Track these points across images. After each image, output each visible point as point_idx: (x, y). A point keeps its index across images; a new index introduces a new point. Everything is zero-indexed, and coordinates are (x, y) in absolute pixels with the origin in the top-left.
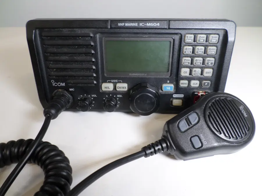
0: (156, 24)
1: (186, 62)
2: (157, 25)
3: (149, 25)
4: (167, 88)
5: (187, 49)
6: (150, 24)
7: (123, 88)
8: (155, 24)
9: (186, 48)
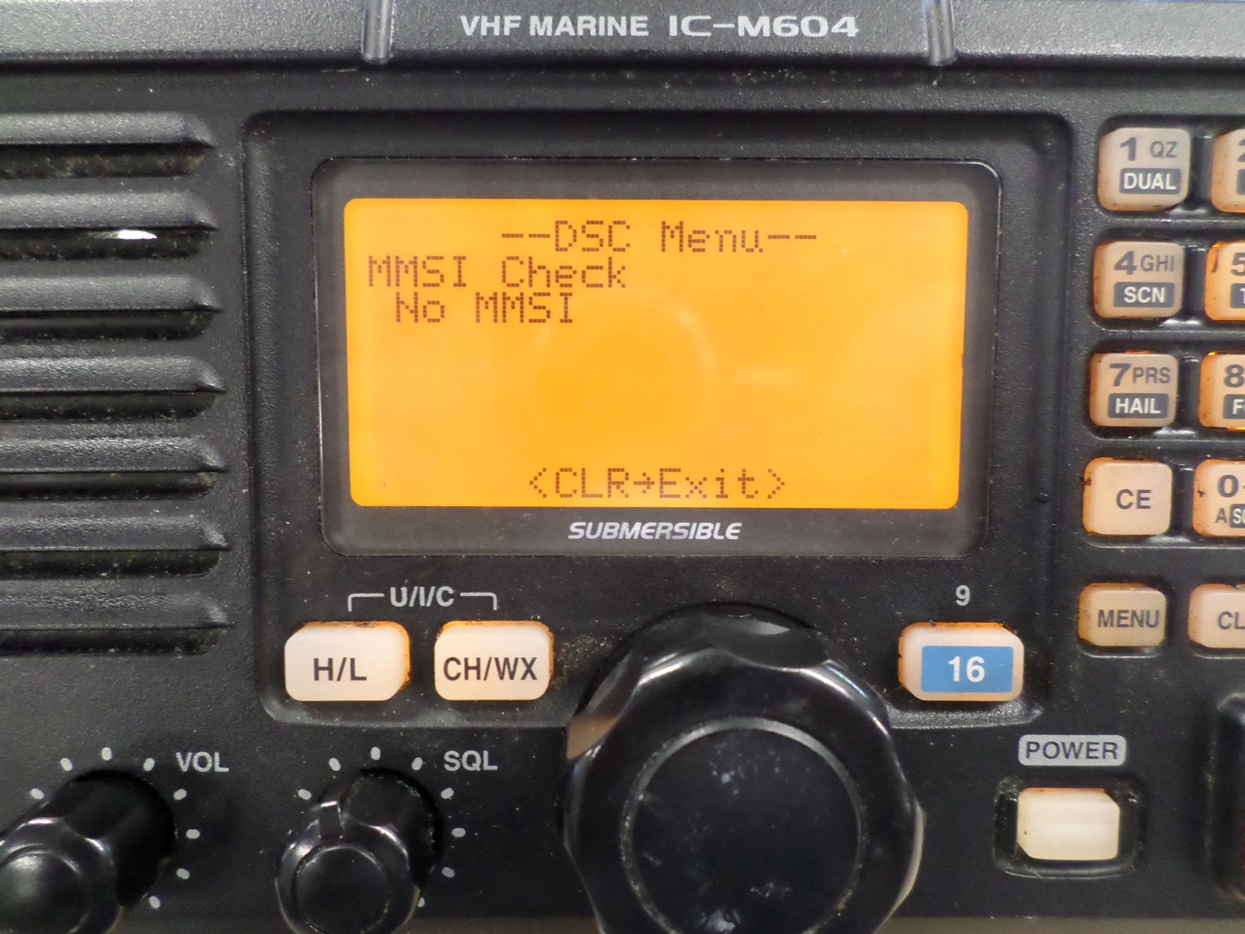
0: (823, 22)
1: (1132, 397)
2: (836, 29)
3: (754, 32)
4: (956, 662)
5: (1131, 269)
6: (764, 21)
7: (506, 669)
8: (814, 26)
9: (1130, 255)
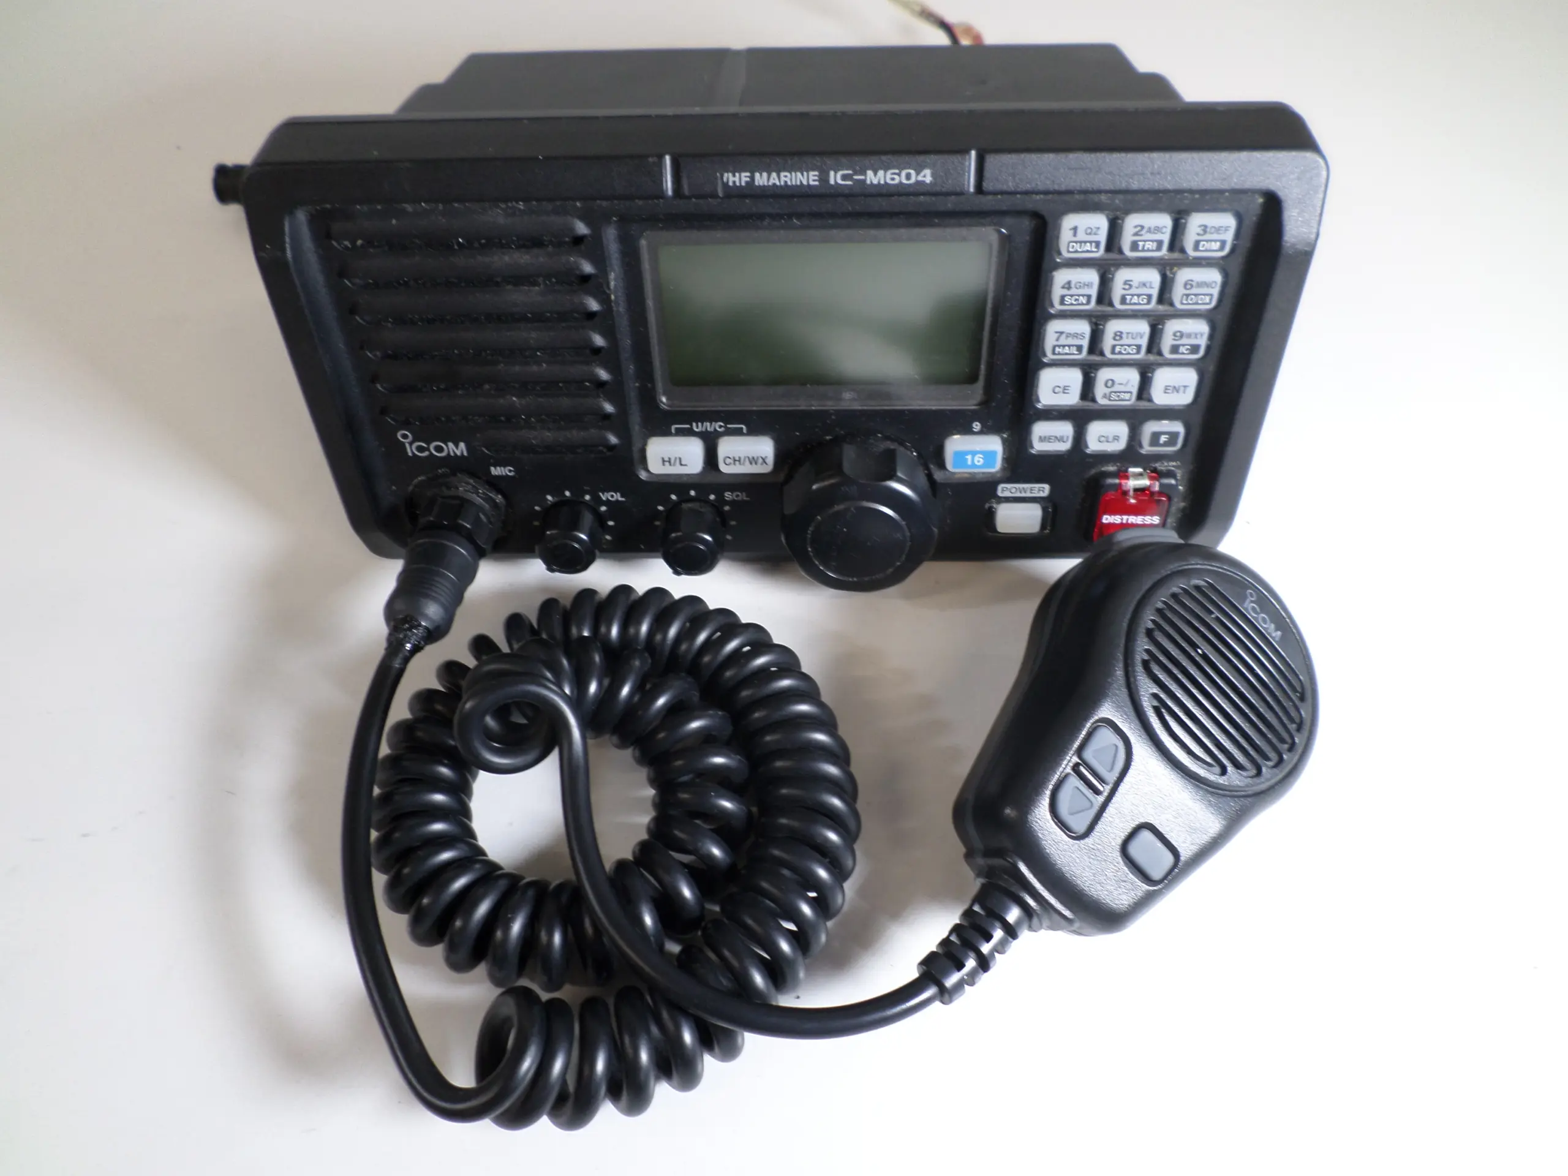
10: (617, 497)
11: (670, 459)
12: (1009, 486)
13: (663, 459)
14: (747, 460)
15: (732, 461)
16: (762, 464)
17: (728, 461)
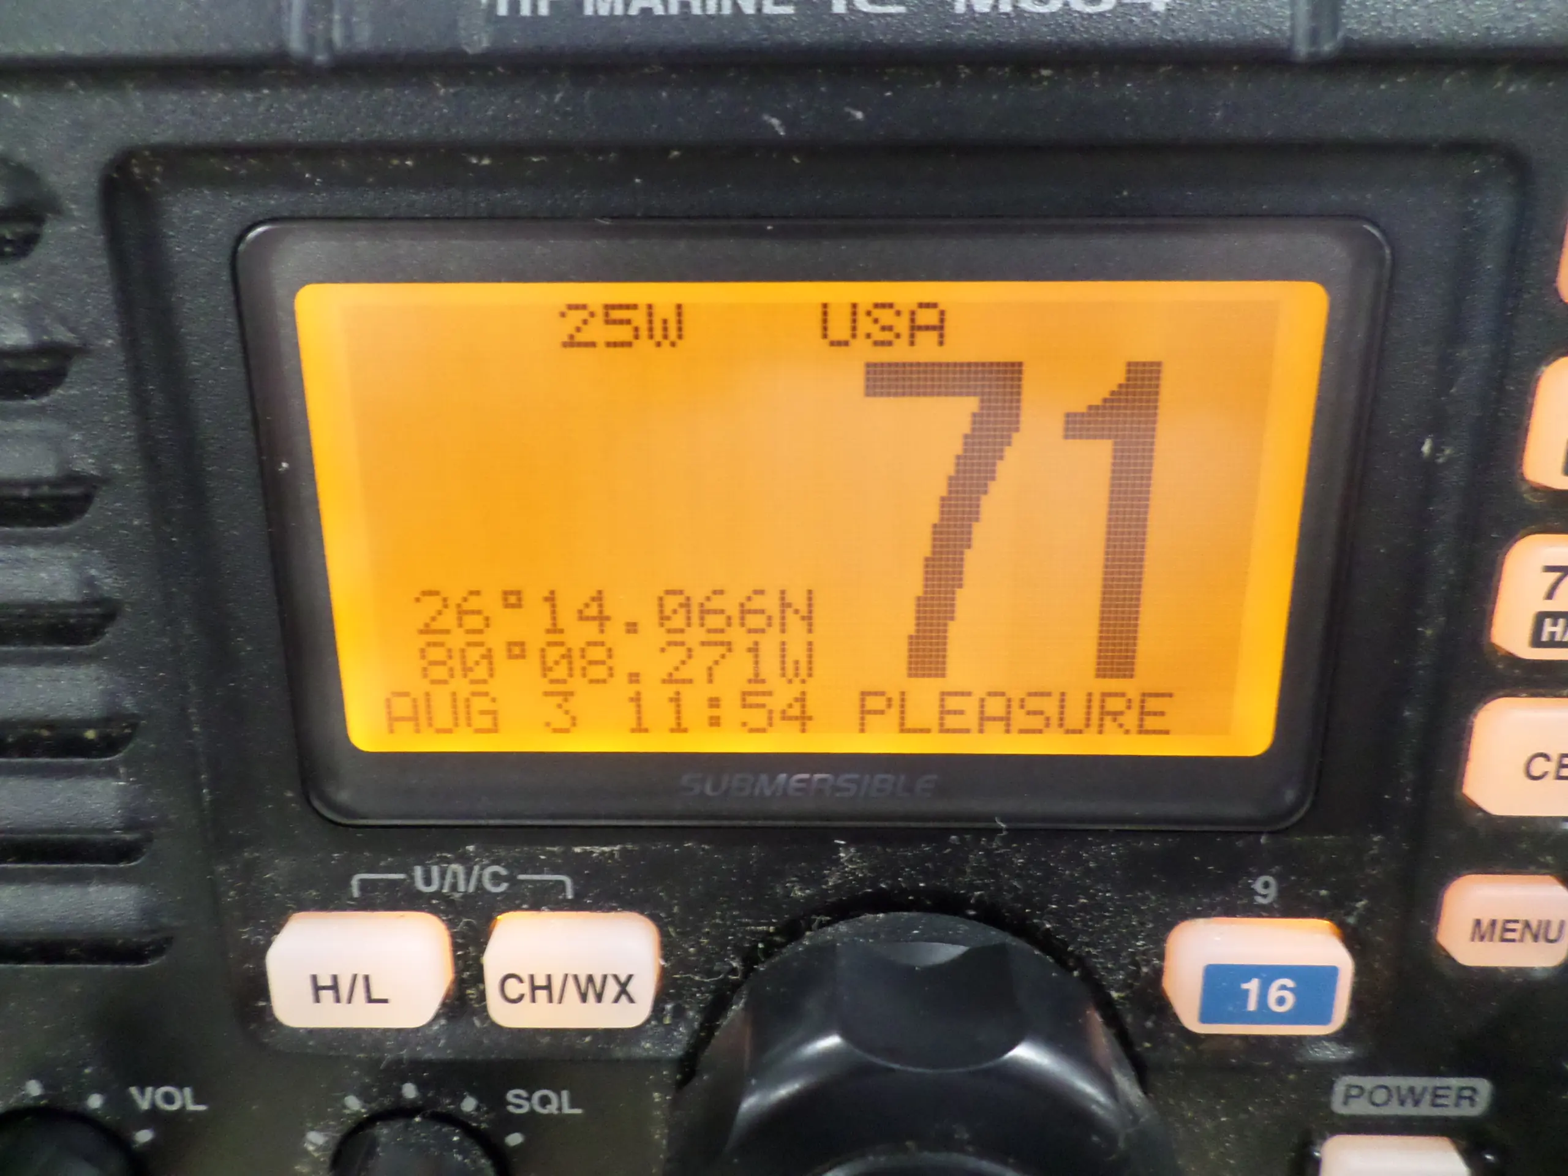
10: (184, 1100)
11: (335, 978)
12: (1368, 1082)
13: (314, 978)
14: (571, 982)
15: (525, 988)
16: (616, 1000)
17: (514, 988)
